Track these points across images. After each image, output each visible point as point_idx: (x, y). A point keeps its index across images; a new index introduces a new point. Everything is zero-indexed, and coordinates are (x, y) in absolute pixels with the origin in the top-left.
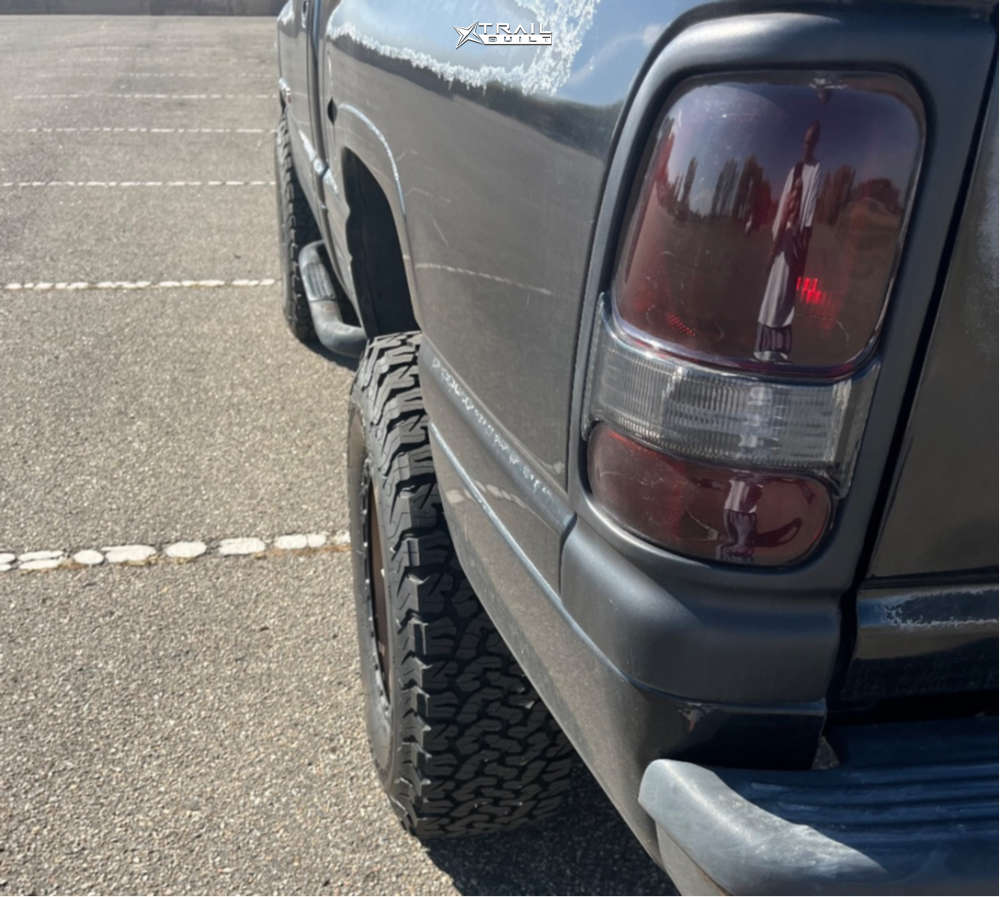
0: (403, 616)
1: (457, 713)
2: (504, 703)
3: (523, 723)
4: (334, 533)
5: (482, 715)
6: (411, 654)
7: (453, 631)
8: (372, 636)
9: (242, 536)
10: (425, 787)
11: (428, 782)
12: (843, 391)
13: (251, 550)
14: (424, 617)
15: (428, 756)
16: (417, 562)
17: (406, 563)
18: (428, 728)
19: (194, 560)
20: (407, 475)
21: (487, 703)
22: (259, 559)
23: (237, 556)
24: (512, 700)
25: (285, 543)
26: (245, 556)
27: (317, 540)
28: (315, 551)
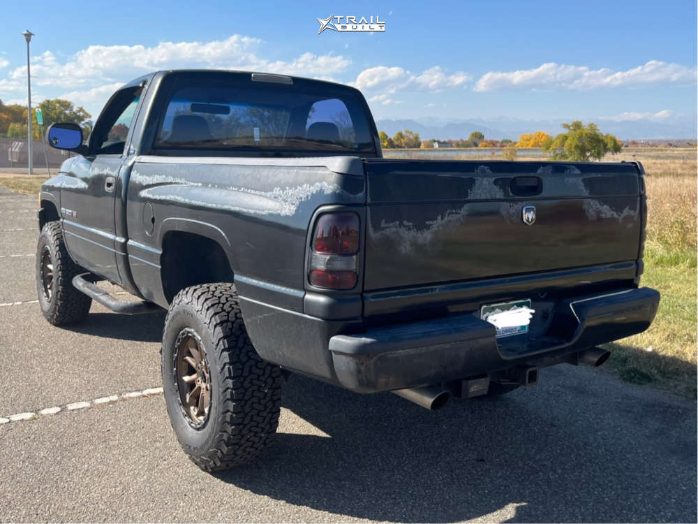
0: (222, 365)
1: (244, 396)
2: (259, 390)
3: (265, 398)
4: (121, 394)
5: (252, 396)
6: (227, 378)
7: (241, 367)
8: (180, 405)
9: (76, 402)
10: (233, 429)
11: (233, 427)
12: (354, 257)
13: (84, 406)
14: (230, 363)
15: (234, 415)
16: (227, 346)
17: (223, 347)
18: (234, 404)
19: (57, 413)
20: (218, 321)
21: (253, 391)
22: (90, 409)
23: (79, 409)
24: (261, 389)
25: (98, 401)
26: (82, 409)
27: (115, 398)
28: (116, 401)
